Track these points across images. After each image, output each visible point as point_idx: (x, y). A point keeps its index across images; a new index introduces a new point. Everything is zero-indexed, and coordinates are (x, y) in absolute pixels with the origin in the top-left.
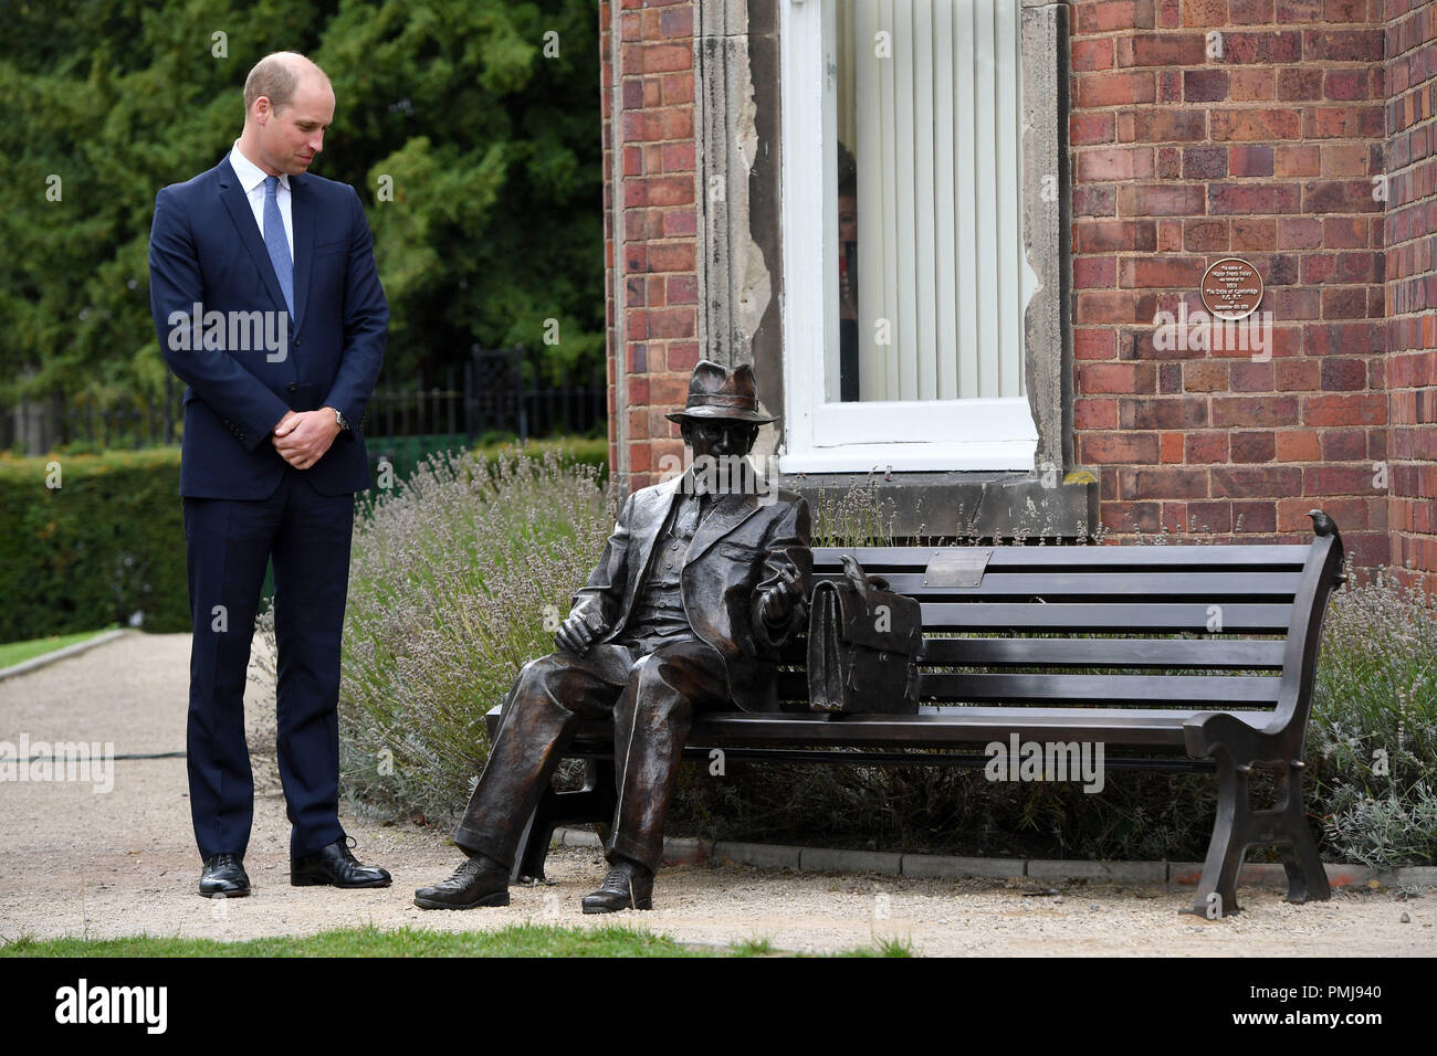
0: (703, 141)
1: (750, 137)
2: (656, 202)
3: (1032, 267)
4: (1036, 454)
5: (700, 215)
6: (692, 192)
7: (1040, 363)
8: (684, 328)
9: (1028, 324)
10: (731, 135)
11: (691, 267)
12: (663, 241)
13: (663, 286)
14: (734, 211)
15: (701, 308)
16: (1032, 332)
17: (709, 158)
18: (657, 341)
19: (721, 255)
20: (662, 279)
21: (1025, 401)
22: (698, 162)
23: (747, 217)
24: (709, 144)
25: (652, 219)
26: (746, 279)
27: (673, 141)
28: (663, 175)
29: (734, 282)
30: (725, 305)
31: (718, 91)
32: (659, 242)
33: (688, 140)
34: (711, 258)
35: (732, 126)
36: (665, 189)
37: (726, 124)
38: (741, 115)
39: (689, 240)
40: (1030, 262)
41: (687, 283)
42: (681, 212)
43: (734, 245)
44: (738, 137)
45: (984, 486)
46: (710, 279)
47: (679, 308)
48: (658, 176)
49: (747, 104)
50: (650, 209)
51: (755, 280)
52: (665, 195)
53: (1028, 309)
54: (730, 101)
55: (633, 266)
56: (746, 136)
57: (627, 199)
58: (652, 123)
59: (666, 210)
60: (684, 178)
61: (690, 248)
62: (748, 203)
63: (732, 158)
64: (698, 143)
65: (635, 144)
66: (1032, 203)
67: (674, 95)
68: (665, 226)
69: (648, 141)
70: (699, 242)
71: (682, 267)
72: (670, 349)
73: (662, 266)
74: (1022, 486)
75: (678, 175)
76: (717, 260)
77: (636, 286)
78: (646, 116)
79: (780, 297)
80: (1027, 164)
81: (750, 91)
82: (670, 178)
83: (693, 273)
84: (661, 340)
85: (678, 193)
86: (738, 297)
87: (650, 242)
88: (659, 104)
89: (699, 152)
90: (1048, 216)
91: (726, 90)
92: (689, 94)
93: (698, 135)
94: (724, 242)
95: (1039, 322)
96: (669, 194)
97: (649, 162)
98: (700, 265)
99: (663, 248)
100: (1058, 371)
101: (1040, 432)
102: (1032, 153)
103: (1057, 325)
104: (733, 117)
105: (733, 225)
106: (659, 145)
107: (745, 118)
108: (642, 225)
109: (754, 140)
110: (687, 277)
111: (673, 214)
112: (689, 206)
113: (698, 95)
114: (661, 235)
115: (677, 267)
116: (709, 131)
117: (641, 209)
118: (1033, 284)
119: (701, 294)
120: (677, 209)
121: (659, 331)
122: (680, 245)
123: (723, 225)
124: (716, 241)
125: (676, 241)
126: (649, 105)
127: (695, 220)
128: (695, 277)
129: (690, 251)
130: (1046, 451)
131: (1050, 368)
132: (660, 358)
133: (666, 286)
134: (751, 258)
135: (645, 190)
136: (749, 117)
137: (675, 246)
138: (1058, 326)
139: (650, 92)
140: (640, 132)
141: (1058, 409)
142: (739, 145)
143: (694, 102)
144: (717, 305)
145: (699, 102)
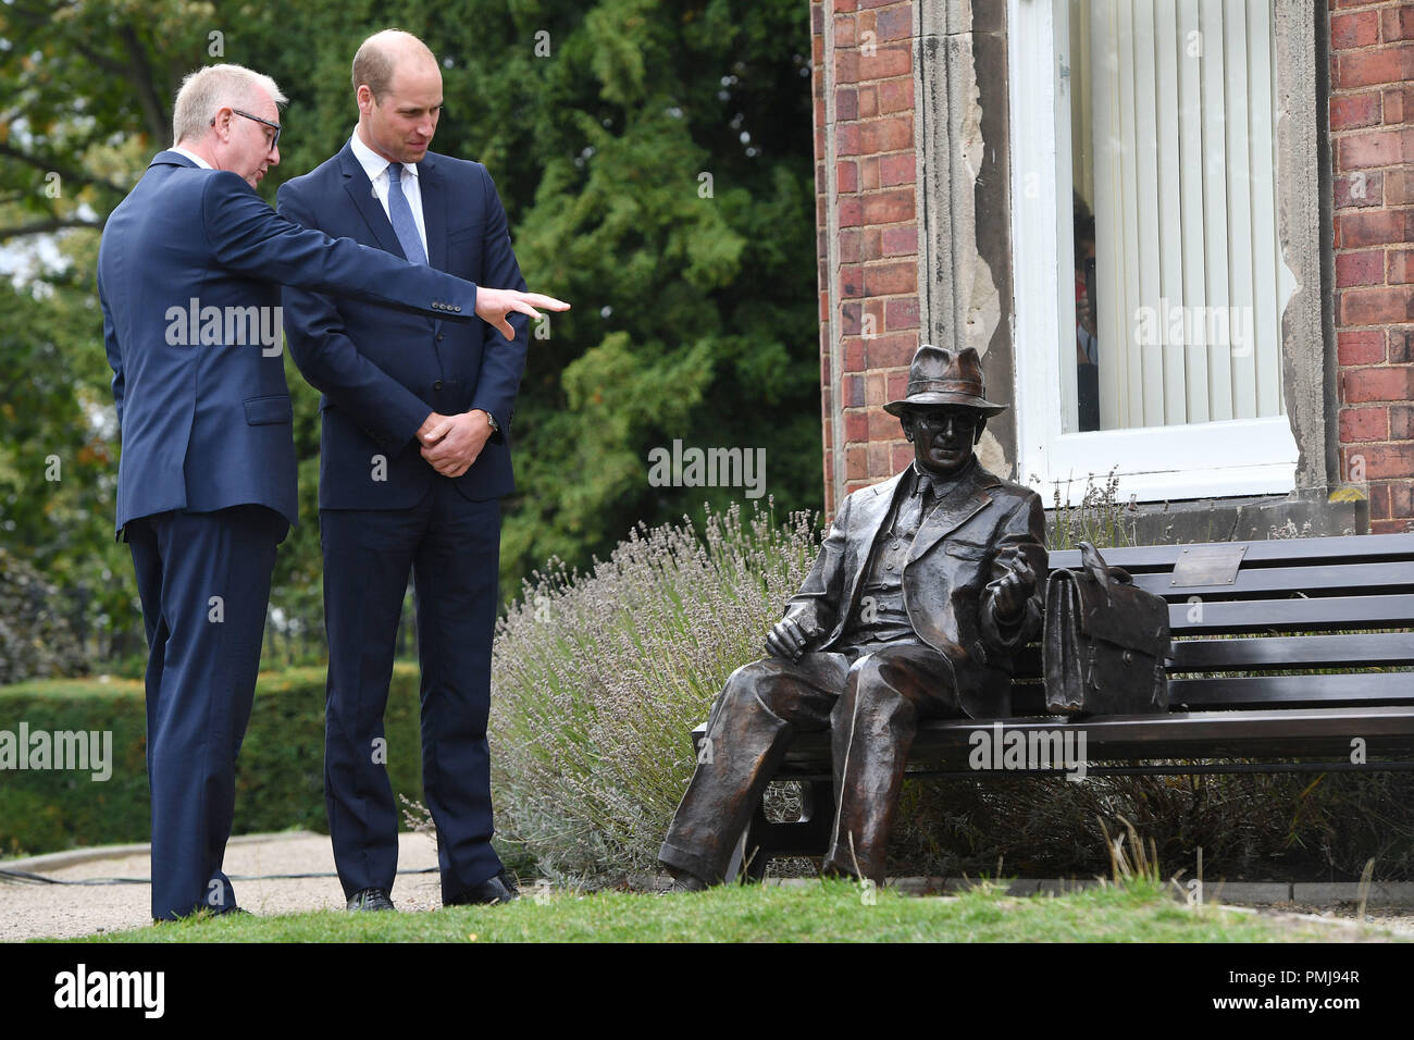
0: (924, 149)
1: (975, 144)
2: (873, 219)
3: (1289, 265)
4: (1297, 473)
5: (921, 229)
6: (912, 206)
7: (1300, 372)
8: (904, 355)
9: (1286, 329)
10: (954, 143)
11: (912, 288)
12: (882, 262)
13: (882, 310)
14: (958, 224)
15: (924, 331)
16: (1290, 338)
17: (930, 167)
18: (876, 371)
19: (945, 273)
20: (881, 303)
21: (1285, 420)
22: (919, 172)
23: (973, 231)
24: (930, 152)
25: (869, 238)
26: (974, 298)
27: (892, 152)
28: (880, 191)
29: (959, 302)
30: (950, 327)
31: (940, 95)
32: (876, 263)
33: (908, 150)
34: (934, 277)
35: (955, 132)
36: (883, 205)
37: (949, 130)
38: (965, 120)
39: (909, 259)
40: (1286, 261)
41: (908, 306)
42: (901, 229)
43: (959, 262)
44: (962, 144)
45: (1239, 509)
46: (932, 300)
47: (900, 334)
48: (875, 191)
49: (971, 108)
50: (866, 227)
51: (982, 299)
52: (883, 211)
53: (1286, 313)
54: (953, 104)
55: (849, 290)
56: (971, 142)
57: (841, 219)
58: (868, 134)
59: (885, 229)
60: (903, 192)
61: (911, 268)
62: (974, 214)
63: (956, 167)
64: (919, 152)
65: (850, 159)
66: (1289, 196)
67: (892, 102)
68: (883, 245)
69: (864, 154)
70: (921, 260)
71: (902, 288)
72: (889, 379)
73: (879, 289)
74: (1282, 508)
75: (897, 188)
76: (940, 279)
77: (852, 312)
78: (863, 127)
79: (1010, 318)
80: (1282, 154)
81: (975, 93)
82: (887, 193)
83: (913, 295)
84: (881, 370)
85: (897, 209)
86: (964, 317)
87: (867, 264)
88: (875, 113)
89: (920, 162)
90: (1306, 209)
91: (948, 93)
92: (908, 100)
93: (918, 143)
94: (948, 259)
95: (1298, 327)
96: (887, 210)
97: (866, 177)
98: (922, 285)
99: (880, 269)
100: (1320, 378)
101: (1301, 448)
102: (1288, 141)
103: (1318, 328)
104: (957, 122)
105: (958, 240)
106: (877, 158)
107: (969, 122)
108: (858, 246)
109: (979, 146)
110: (908, 299)
111: (893, 233)
112: (910, 222)
113: (918, 100)
114: (878, 256)
115: (897, 289)
116: (930, 139)
117: (857, 229)
118: (1291, 285)
119: (923, 316)
120: (896, 226)
121: (878, 360)
122: (900, 265)
123: (946, 241)
124: (939, 258)
125: (895, 260)
126: (865, 116)
127: (915, 237)
128: (917, 299)
129: (911, 271)
130: (1308, 468)
131: (1311, 375)
132: (880, 389)
133: (885, 310)
134: (978, 274)
135: (861, 208)
136: (974, 121)
137: (895, 266)
138: (1320, 328)
139: (866, 102)
140: (856, 145)
141: (1320, 421)
142: (963, 152)
143: (914, 108)
144: (941, 328)
145: (919, 108)
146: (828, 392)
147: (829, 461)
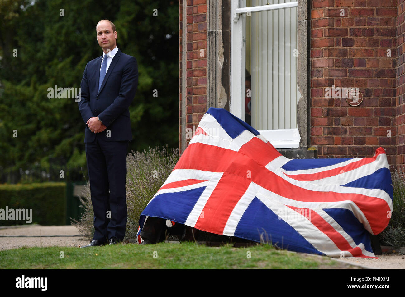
0: (209, 59)
1: (222, 57)
2: (196, 76)
3: (300, 91)
4: (300, 143)
5: (208, 79)
6: (206, 73)
7: (301, 118)
8: (203, 110)
9: (298, 107)
10: (217, 57)
11: (205, 93)
12: (197, 86)
13: (197, 98)
14: (217, 78)
15: (208, 104)
16: (299, 109)
17: (211, 63)
18: (195, 114)
19: (213, 90)
20: (197, 97)
21: (297, 129)
22: (208, 64)
23: (221, 79)
24: (211, 59)
25: (194, 80)
26: (220, 96)
27: (201, 59)
28: (198, 68)
29: (217, 97)
30: (214, 103)
31: (213, 45)
32: (196, 87)
33: (205, 59)
34: (211, 91)
35: (217, 54)
36: (198, 72)
37: (215, 54)
38: (220, 52)
39: (205, 86)
40: (299, 90)
41: (204, 98)
42: (203, 78)
43: (217, 87)
44: (219, 58)
45: (285, 151)
46: (210, 96)
47: (201, 105)
48: (196, 69)
49: (221, 49)
50: (194, 78)
51: (222, 97)
52: (198, 74)
53: (298, 103)
54: (217, 48)
55: (189, 93)
56: (221, 57)
57: (187, 75)
58: (195, 54)
59: (199, 78)
60: (203, 69)
61: (205, 88)
62: (221, 75)
63: (217, 64)
64: (208, 59)
65: (190, 60)
66: (300, 74)
67: (201, 46)
68: (198, 82)
69: (194, 59)
70: (207, 86)
71: (202, 93)
72: (198, 116)
73: (197, 93)
74: (296, 151)
75: (202, 68)
76: (212, 91)
77: (190, 99)
78: (194, 52)
79: (229, 102)
80: (299, 63)
81: (222, 45)
82: (199, 69)
83: (205, 95)
84: (196, 113)
85: (202, 73)
86: (218, 101)
87: (194, 87)
88: (197, 49)
89: (208, 62)
90: (304, 77)
91: (216, 45)
92: (205, 46)
93: (208, 57)
94: (214, 86)
95: (301, 106)
96: (199, 74)
97: (194, 65)
98: (207, 92)
99: (197, 88)
100: (306, 119)
101: (301, 137)
102: (300, 60)
103: (306, 107)
104: (217, 52)
105: (217, 82)
106: (197, 60)
107: (221, 52)
108: (192, 82)
109: (223, 59)
110: (204, 96)
111: (200, 79)
112: (205, 77)
113: (208, 46)
114: (197, 85)
115: (201, 93)
116: (211, 56)
117: (191, 78)
118: (300, 96)
119: (208, 100)
120: (201, 78)
121: (196, 111)
122: (202, 87)
123: (214, 82)
124: (212, 86)
125: (201, 86)
126: (194, 50)
127: (206, 80)
128: (206, 96)
129: (205, 89)
130: (303, 142)
131: (304, 119)
132: (196, 118)
133: (198, 99)
134: (222, 90)
135: (193, 73)
136: (222, 52)
137: (200, 88)
138: (307, 107)
139: (195, 46)
140: (191, 57)
141: (306, 130)
142: (219, 60)
143: (207, 48)
144: (212, 103)
145: (208, 48)
146: (181, 119)
147: (181, 136)
